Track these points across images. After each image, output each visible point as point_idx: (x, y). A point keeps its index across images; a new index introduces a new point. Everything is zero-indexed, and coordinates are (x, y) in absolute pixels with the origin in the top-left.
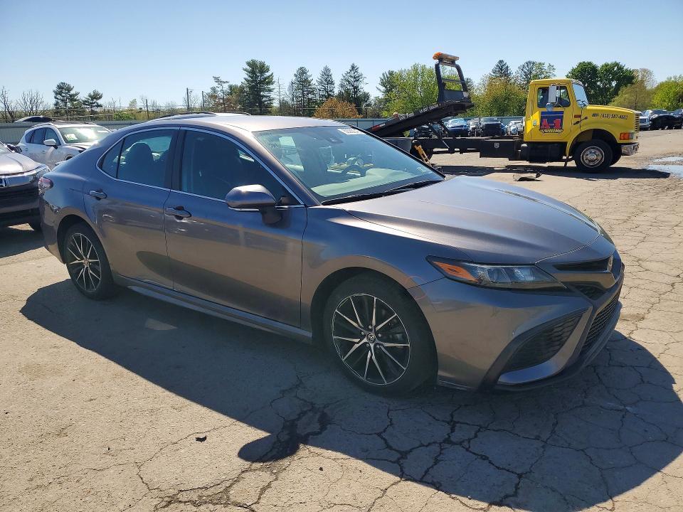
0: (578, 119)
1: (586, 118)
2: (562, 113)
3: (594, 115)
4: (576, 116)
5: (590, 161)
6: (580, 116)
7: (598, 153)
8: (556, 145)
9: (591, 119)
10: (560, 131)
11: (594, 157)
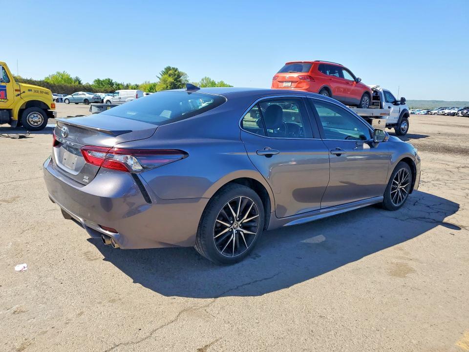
0: (19, 93)
1: (24, 92)
2: (5, 87)
3: (29, 90)
4: (16, 90)
5: (34, 122)
6: (20, 91)
7: (39, 116)
8: (5, 111)
9: (27, 93)
10: (5, 101)
11: (36, 119)
